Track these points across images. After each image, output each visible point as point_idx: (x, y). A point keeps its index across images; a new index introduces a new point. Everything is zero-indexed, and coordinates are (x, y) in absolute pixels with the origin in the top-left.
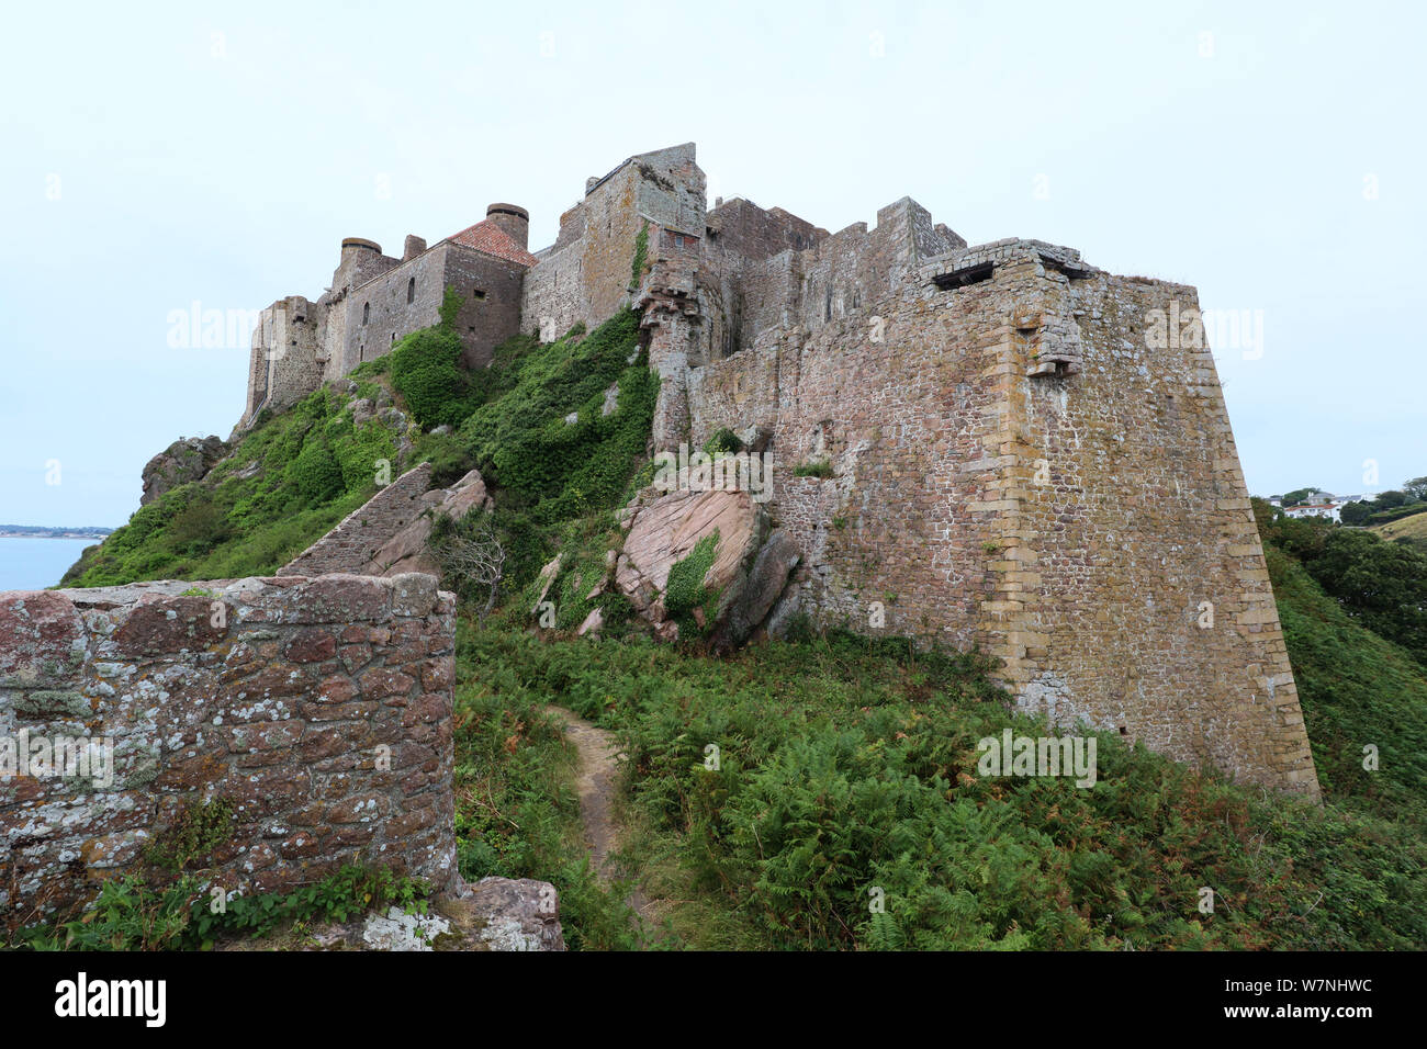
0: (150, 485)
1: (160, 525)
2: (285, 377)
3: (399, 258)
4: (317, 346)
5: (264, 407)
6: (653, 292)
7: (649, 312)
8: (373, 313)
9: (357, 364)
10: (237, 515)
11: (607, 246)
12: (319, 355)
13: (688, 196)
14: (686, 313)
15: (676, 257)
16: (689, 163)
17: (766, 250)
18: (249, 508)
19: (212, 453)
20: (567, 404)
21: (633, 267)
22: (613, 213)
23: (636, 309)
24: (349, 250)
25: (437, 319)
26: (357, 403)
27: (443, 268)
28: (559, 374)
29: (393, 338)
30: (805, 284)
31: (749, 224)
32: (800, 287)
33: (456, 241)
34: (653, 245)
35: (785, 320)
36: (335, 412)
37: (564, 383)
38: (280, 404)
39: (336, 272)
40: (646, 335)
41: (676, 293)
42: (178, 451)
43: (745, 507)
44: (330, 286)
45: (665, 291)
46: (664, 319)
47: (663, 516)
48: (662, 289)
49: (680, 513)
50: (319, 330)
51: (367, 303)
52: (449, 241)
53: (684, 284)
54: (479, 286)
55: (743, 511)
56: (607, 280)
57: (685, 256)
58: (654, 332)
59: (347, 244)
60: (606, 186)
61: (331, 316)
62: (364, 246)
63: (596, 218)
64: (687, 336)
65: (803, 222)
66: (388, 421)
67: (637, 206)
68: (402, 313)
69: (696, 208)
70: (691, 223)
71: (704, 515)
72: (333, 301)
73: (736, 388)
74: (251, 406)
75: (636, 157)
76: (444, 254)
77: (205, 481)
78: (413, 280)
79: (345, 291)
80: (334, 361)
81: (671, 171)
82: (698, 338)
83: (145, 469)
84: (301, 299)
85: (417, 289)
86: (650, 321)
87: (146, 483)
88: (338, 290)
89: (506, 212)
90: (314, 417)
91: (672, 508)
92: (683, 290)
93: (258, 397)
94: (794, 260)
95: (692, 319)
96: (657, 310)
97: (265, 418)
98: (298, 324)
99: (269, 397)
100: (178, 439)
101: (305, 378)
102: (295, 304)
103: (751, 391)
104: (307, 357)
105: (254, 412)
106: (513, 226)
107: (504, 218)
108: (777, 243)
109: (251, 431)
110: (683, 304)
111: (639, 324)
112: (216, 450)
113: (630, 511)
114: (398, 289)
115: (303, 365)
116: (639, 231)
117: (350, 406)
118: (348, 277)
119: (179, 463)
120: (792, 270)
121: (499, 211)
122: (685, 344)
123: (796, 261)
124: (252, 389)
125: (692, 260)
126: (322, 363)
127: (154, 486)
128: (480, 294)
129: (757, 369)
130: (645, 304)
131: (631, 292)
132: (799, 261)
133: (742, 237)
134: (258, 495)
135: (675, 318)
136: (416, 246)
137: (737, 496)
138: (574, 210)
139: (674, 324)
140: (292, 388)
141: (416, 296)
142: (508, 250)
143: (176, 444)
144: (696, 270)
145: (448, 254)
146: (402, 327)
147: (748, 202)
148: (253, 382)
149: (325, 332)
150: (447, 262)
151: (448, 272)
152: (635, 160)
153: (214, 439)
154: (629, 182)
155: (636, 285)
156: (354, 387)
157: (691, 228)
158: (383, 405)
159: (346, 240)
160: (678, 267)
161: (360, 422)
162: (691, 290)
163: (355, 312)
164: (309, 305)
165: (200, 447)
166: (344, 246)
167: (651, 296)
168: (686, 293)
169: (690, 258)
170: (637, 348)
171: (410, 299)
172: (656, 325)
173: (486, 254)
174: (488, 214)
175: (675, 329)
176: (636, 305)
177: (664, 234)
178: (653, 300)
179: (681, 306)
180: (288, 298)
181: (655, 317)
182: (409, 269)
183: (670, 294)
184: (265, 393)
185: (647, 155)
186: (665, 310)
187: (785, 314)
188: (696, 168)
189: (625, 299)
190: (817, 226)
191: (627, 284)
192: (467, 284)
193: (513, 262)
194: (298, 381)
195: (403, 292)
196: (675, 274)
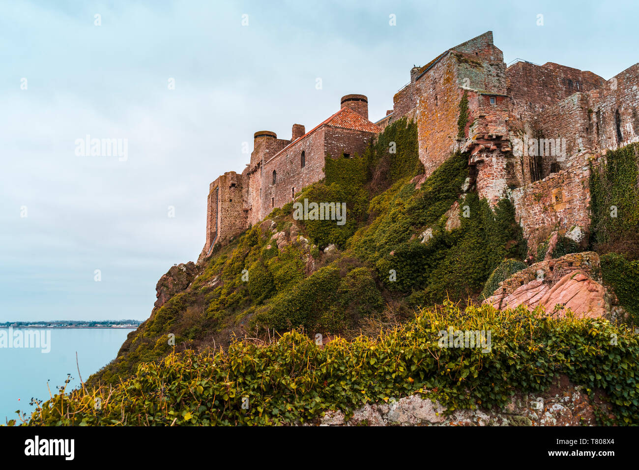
0: (160, 294)
1: (170, 318)
2: (226, 222)
3: (290, 140)
4: (243, 201)
5: (216, 242)
6: (477, 139)
7: (475, 153)
8: (279, 176)
9: (271, 210)
10: (212, 311)
11: (436, 112)
12: (245, 206)
13: (491, 68)
14: (503, 150)
15: (492, 112)
16: (489, 45)
17: (545, 94)
18: (218, 306)
19: (191, 272)
20: (423, 224)
21: (458, 124)
22: (438, 89)
23: (464, 152)
24: (259, 139)
25: (322, 176)
26: (278, 235)
27: (323, 142)
28: (414, 204)
29: (293, 190)
30: (594, 116)
31: (530, 78)
32: (590, 119)
33: (330, 124)
34: (473, 106)
35: (581, 145)
36: (265, 243)
37: (419, 209)
38: (225, 239)
39: (252, 154)
40: (473, 169)
41: (494, 137)
42: (174, 272)
43: (595, 291)
44: (249, 163)
45: (486, 137)
46: (487, 156)
47: (524, 300)
48: (484, 136)
49: (537, 297)
50: (244, 190)
51: (275, 170)
52: (325, 125)
53: (499, 130)
54: (346, 150)
55: (593, 294)
56: (439, 135)
57: (498, 110)
58: (480, 167)
59: (258, 135)
60: (431, 73)
61: (251, 181)
62: (267, 135)
63: (425, 95)
64: (505, 166)
65: (571, 69)
66: (297, 245)
67: (457, 82)
68: (298, 174)
69: (497, 75)
70: (494, 86)
71: (560, 298)
72: (251, 172)
73: (554, 200)
74: (209, 241)
75: (452, 49)
76: (323, 134)
77: (188, 290)
78: (303, 152)
79: (259, 164)
80: (254, 209)
81: (477, 53)
82: (513, 166)
83: (158, 285)
84: (233, 173)
85: (307, 158)
86: (476, 159)
87: (158, 293)
88: (255, 165)
89: (354, 100)
90: (250, 245)
91: (529, 294)
92: (500, 134)
93: (212, 236)
94: (582, 100)
95: (508, 154)
96: (481, 151)
97: (217, 249)
98: (232, 188)
99: (219, 235)
100: (174, 266)
101: (238, 221)
102: (230, 176)
103: (569, 202)
104: (238, 208)
105: (211, 245)
106: (359, 108)
107: (352, 104)
108: (553, 88)
109: (211, 257)
110: (500, 144)
111: (468, 163)
112: (192, 271)
113: (497, 297)
114: (294, 159)
115: (236, 213)
116: (460, 99)
117: (275, 236)
118: (261, 156)
119: (174, 280)
120: (581, 107)
121: (349, 100)
122: (504, 172)
123: (584, 100)
124: (209, 231)
125: (503, 113)
126: (246, 211)
127: (163, 295)
128: (346, 156)
129: (573, 185)
130: (472, 148)
131: (459, 141)
132: (586, 100)
133: (526, 89)
134: (222, 297)
135: (494, 155)
136: (299, 130)
137: (586, 283)
138: (403, 91)
139: (494, 159)
140: (231, 229)
141: (306, 163)
142: (361, 125)
143: (173, 268)
144: (507, 119)
145: (326, 133)
146: (298, 183)
147: (527, 63)
148: (209, 226)
149: (248, 192)
150: (325, 138)
151: (327, 144)
152: (452, 51)
153: (191, 264)
154: (449, 67)
155: (462, 135)
156: (274, 225)
157: (496, 90)
158: (294, 235)
159: (256, 133)
160: (494, 119)
161: (282, 247)
162: (505, 133)
163: (267, 177)
164: (238, 176)
165: (185, 269)
166: (256, 137)
167: (476, 141)
168: (502, 136)
169: (502, 111)
170: (468, 179)
171: (303, 165)
172: (482, 162)
173: (348, 129)
174: (341, 103)
175: (496, 163)
176: (464, 150)
177: (481, 98)
178: (478, 145)
179: (499, 146)
180: (226, 173)
181: (480, 156)
182: (301, 146)
183: (490, 138)
184: (216, 233)
185: (459, 46)
186: (488, 150)
187: (580, 140)
188: (494, 48)
189: (455, 147)
190: (582, 70)
191: (455, 135)
192: (338, 150)
193: (365, 132)
194: (234, 223)
195: (298, 160)
196: (493, 124)
